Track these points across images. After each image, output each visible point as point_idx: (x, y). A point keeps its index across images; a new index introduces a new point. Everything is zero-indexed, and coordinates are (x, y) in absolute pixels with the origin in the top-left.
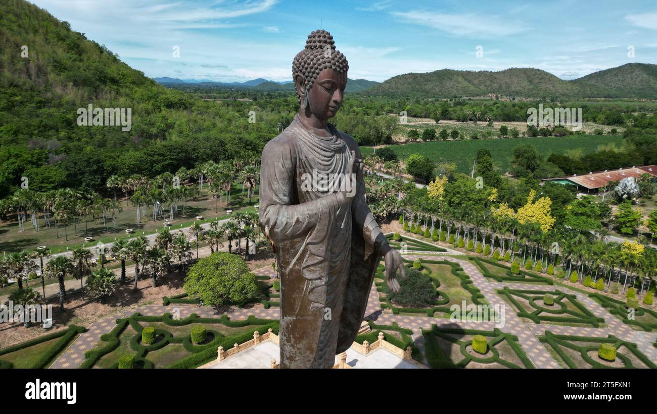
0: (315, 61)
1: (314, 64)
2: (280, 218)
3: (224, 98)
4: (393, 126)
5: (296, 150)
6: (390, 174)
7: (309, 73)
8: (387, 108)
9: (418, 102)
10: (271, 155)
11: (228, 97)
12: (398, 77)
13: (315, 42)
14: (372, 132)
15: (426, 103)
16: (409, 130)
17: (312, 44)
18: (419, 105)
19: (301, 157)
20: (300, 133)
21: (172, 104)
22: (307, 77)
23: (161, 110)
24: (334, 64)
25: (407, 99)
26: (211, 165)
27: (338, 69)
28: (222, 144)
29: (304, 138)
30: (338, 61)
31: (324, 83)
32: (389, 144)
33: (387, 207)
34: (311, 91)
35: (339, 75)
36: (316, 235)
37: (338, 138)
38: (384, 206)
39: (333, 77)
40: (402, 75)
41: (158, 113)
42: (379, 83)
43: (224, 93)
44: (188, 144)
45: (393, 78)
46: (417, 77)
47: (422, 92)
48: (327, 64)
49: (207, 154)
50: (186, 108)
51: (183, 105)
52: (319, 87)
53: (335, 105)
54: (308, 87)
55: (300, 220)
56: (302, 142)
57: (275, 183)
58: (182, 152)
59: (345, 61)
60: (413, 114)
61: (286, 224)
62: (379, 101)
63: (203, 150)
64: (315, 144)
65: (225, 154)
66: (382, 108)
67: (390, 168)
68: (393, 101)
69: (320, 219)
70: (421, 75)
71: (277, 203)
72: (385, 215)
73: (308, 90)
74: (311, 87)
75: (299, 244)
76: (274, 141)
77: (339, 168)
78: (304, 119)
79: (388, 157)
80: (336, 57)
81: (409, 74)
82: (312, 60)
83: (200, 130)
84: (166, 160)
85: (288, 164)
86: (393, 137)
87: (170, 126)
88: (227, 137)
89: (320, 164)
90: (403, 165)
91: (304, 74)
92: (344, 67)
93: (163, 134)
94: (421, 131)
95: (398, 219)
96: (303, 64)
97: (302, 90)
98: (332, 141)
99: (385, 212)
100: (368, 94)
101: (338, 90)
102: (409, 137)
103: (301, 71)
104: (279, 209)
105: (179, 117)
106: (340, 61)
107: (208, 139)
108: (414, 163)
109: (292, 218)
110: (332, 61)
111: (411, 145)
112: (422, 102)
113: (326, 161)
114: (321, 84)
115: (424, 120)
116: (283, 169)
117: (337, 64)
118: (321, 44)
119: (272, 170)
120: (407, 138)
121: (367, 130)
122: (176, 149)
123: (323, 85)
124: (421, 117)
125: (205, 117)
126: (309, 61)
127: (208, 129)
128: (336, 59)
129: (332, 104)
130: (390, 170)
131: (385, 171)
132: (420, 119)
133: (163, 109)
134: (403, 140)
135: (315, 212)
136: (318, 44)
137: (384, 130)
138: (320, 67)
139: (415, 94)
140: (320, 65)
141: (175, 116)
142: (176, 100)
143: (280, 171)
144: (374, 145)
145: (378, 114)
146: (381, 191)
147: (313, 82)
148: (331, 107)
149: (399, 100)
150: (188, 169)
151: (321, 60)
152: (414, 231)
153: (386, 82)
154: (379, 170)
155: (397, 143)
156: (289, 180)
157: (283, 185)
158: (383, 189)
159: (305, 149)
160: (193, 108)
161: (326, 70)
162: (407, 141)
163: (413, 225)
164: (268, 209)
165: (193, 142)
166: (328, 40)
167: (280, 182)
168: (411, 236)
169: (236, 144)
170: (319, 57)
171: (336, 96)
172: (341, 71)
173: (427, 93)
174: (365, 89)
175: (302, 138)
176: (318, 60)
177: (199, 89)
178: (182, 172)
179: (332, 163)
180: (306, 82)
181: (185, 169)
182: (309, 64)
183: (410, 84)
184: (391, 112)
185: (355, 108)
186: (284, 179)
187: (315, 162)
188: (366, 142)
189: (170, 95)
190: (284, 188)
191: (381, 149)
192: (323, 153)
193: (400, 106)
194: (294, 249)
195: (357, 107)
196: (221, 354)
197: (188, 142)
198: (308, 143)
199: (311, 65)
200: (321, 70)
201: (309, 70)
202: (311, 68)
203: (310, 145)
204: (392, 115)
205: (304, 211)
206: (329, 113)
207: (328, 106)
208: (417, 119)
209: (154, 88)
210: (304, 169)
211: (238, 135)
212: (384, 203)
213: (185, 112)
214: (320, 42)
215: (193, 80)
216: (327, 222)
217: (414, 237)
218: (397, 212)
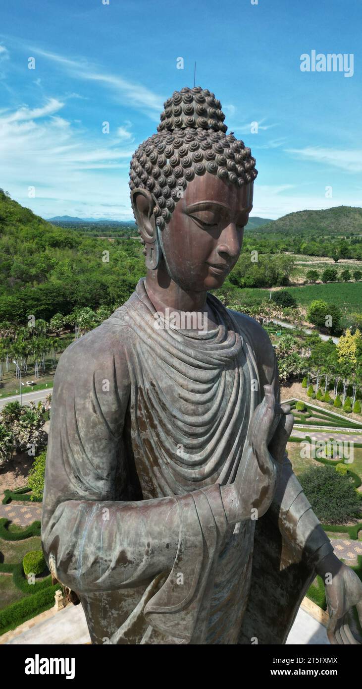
0: (176, 156)
1: (175, 164)
2: (82, 542)
3: (119, 236)
4: (289, 266)
5: (130, 368)
6: (288, 322)
7: (162, 185)
8: (282, 246)
9: (313, 239)
10: (69, 378)
11: (123, 235)
12: (292, 214)
13: (178, 114)
14: (268, 273)
15: (322, 241)
16: (307, 270)
17: (173, 119)
18: (315, 243)
19: (140, 384)
20: (143, 324)
21: (57, 242)
22: (158, 196)
23: (45, 249)
24: (223, 163)
25: (302, 237)
26: (87, 312)
27: (231, 175)
28: (104, 287)
29: (150, 337)
30: (231, 157)
31: (197, 209)
32: (286, 285)
33: (287, 366)
34: (167, 228)
35: (235, 190)
36: (169, 598)
37: (228, 329)
38: (284, 366)
39: (218, 196)
40: (297, 212)
41: (41, 252)
42: (273, 221)
43: (119, 231)
44: (66, 287)
45: (287, 215)
46: (312, 214)
47: (318, 229)
48: (205, 163)
49: (86, 298)
50: (72, 247)
51: (70, 244)
52: (186, 219)
53: (224, 262)
54: (160, 219)
55: (129, 556)
56: (145, 347)
57: (76, 448)
58: (59, 295)
59: (248, 157)
60: (310, 252)
61: (96, 562)
62: (273, 239)
63: (82, 294)
64: (175, 351)
65: (106, 298)
66: (277, 246)
67: (288, 314)
68: (288, 238)
69: (180, 559)
70: (316, 212)
71: (81, 498)
72: (285, 377)
73: (162, 227)
74: (167, 219)
75: (130, 600)
76: (81, 345)
77: (230, 405)
78: (155, 290)
79: (286, 301)
80: (228, 146)
81: (304, 211)
82: (169, 155)
83: (83, 271)
84: (41, 305)
85: (109, 404)
86: (290, 279)
87: (51, 267)
88: (109, 279)
89: (186, 400)
90: (304, 311)
91: (151, 188)
92: (246, 171)
93: (42, 276)
94: (321, 271)
95: (300, 381)
96: (148, 165)
97: (149, 226)
98: (216, 340)
99: (285, 373)
100: (262, 231)
101: (230, 227)
102: (308, 278)
103: (145, 182)
104: (82, 516)
105: (62, 258)
106: (238, 156)
107: (88, 282)
108: (317, 310)
109: (110, 548)
110: (219, 157)
111: (310, 288)
112: (318, 240)
113: (199, 392)
114: (190, 213)
115: (322, 258)
116: (94, 417)
117: (230, 162)
118: (193, 118)
119: (70, 415)
120: (305, 280)
121: (262, 271)
122: (53, 292)
123: (195, 214)
124: (318, 256)
125: (90, 256)
126: (162, 157)
127: (92, 270)
128: (227, 151)
129: (215, 258)
130: (288, 318)
131: (283, 318)
132: (317, 258)
133: (47, 247)
134: (301, 282)
135: (166, 540)
136: (185, 118)
137: (280, 271)
138: (187, 171)
139: (309, 232)
140: (188, 165)
141: (58, 255)
142: (62, 239)
143: (87, 420)
144: (270, 287)
145: (272, 253)
146: (280, 347)
147: (171, 209)
148: (214, 266)
149: (293, 237)
150: (65, 315)
151: (190, 155)
152: (322, 398)
153: (280, 219)
154: (276, 318)
155: (294, 285)
156: (110, 439)
157: (94, 452)
158: (283, 345)
159: (149, 363)
160: (79, 247)
161: (202, 178)
162: (305, 283)
163: (320, 391)
164: (57, 513)
165: (72, 286)
166: (210, 110)
167: (88, 447)
168: (317, 405)
169: (118, 287)
170: (185, 146)
171: (227, 239)
172: (240, 181)
173: (322, 231)
174: (258, 226)
175: (145, 338)
176: (184, 154)
177: (96, 227)
178: (58, 318)
179: (214, 396)
180: (156, 209)
181: (60, 315)
182: (162, 165)
183: (305, 221)
184: (286, 250)
185: (248, 246)
186: (97, 439)
187: (173, 397)
188: (260, 283)
189: (57, 234)
190: (96, 461)
191: (278, 292)
192: (193, 372)
193: (295, 244)
194: (118, 609)
195: (251, 245)
196: (59, 601)
197: (67, 284)
198: (159, 350)
199: (168, 166)
200: (190, 178)
201: (162, 179)
202: (168, 174)
203: (164, 354)
204: (287, 253)
205: (138, 535)
206: (210, 280)
207: (206, 264)
208: (314, 258)
209: (41, 226)
210: (148, 411)
211: (121, 277)
212: (283, 363)
213: (70, 251)
214: (190, 112)
215: (92, 218)
216: (198, 567)
217: (321, 406)
218: (300, 374)
